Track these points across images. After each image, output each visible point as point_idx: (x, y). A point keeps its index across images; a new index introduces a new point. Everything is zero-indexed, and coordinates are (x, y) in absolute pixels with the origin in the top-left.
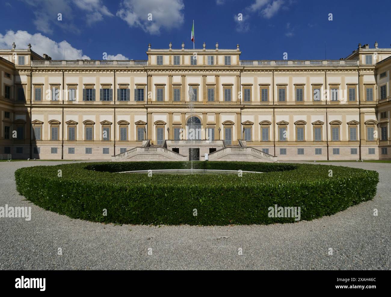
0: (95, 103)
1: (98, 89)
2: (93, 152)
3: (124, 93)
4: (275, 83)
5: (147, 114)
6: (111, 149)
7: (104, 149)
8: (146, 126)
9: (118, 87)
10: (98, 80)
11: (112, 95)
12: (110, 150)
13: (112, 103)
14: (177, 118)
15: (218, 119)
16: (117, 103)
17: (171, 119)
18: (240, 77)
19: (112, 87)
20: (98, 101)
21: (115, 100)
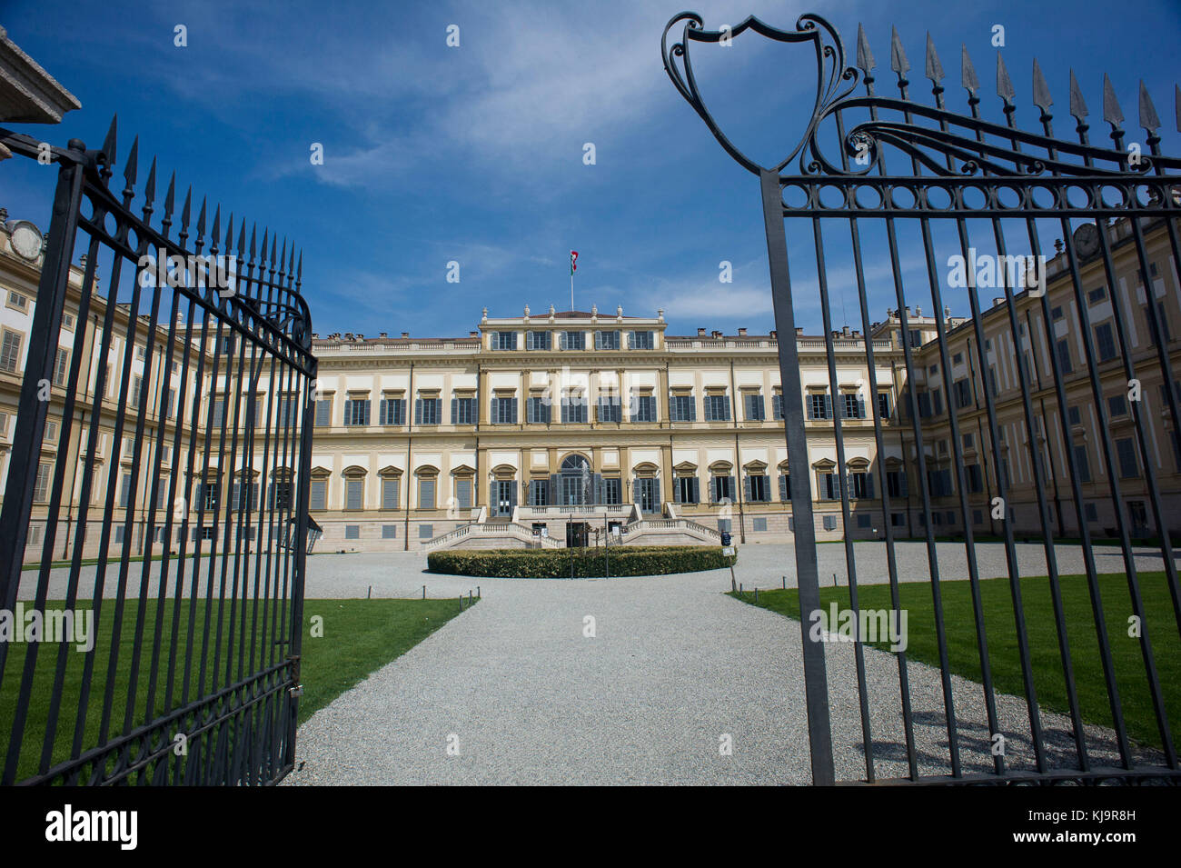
0: (369, 430)
1: (376, 401)
2: (361, 534)
3: (430, 407)
4: (737, 384)
5: (478, 451)
6: (400, 527)
7: (384, 526)
8: (475, 476)
9: (417, 397)
10: (377, 382)
11: (404, 411)
12: (397, 530)
13: (405, 430)
14: (539, 460)
15: (623, 460)
16: (416, 429)
17: (525, 461)
18: (667, 371)
19: (406, 396)
20: (375, 425)
21: (411, 425)
